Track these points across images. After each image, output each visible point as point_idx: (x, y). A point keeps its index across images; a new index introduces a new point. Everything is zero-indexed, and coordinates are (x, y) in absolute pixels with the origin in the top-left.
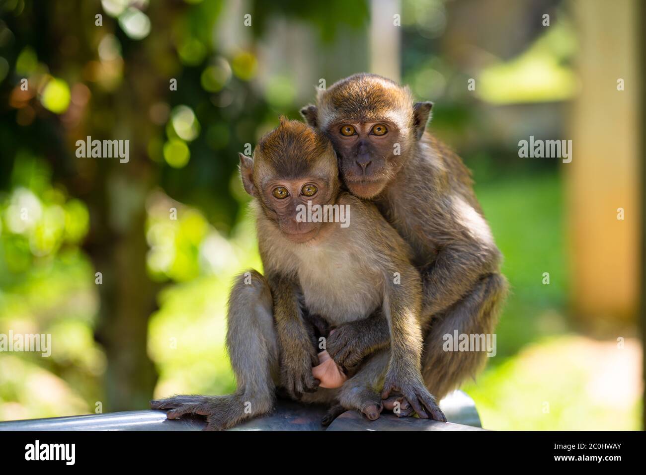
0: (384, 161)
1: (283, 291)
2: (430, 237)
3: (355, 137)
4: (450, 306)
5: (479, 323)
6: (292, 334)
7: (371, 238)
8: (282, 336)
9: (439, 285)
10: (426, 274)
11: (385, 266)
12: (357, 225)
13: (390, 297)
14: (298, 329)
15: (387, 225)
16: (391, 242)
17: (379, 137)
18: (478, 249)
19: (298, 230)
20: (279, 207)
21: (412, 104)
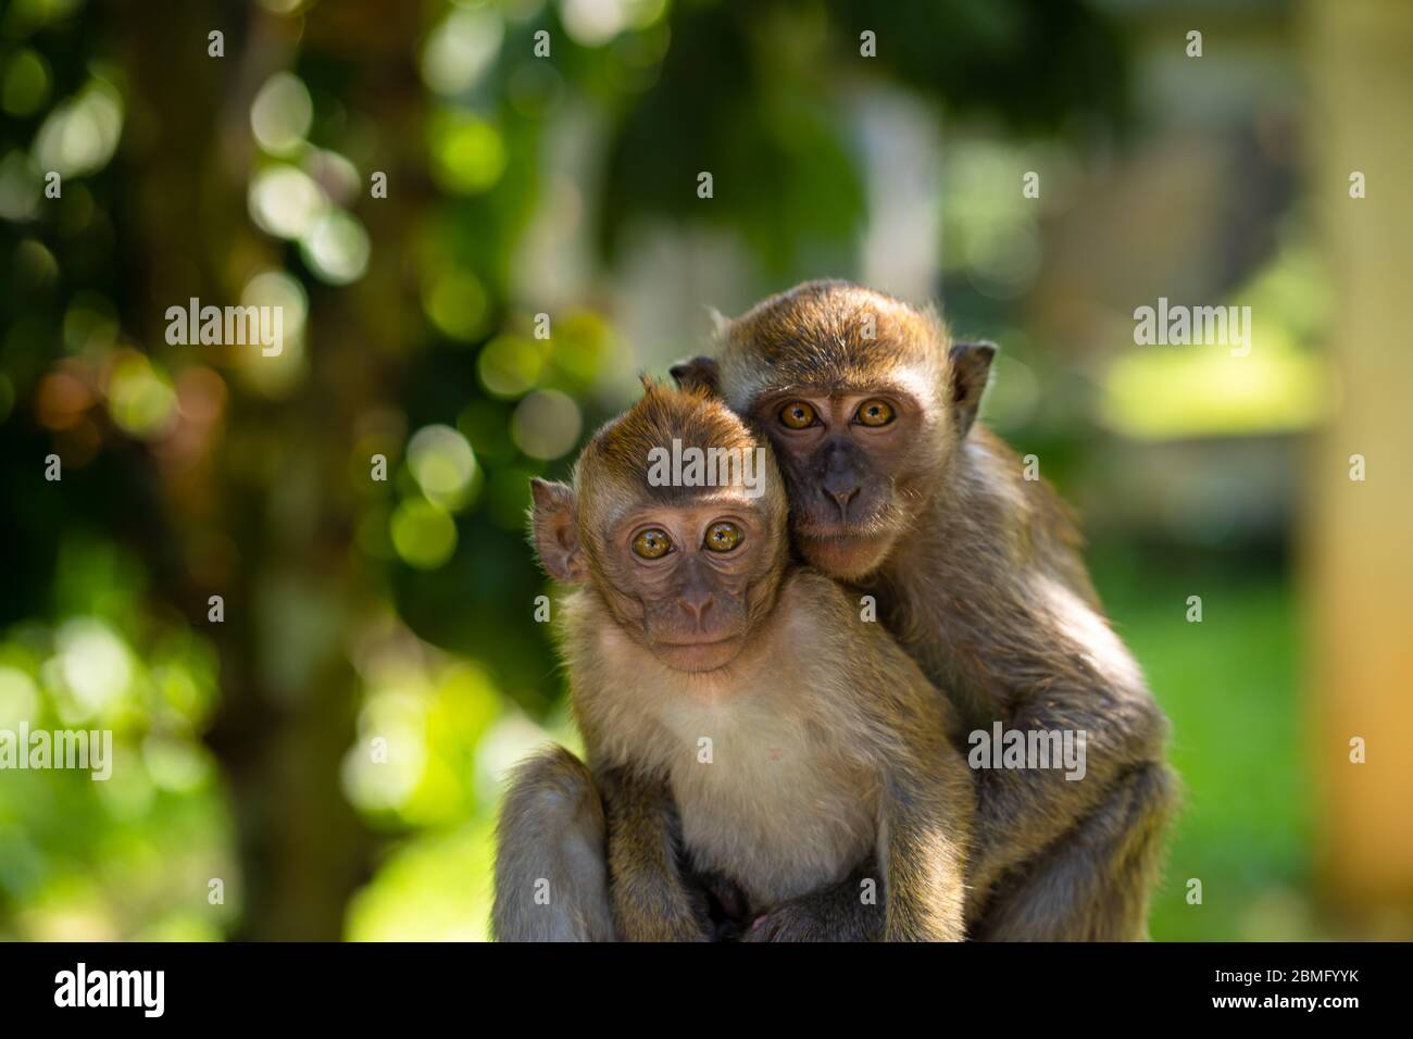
0: (889, 487)
1: (632, 802)
2: (995, 672)
3: (815, 432)
5: (1114, 883)
6: (648, 906)
7: (857, 682)
8: (624, 909)
9: (1025, 791)
11: (886, 753)
12: (824, 650)
13: (891, 823)
14: (663, 893)
15: (895, 651)
16: (905, 694)
17: (875, 430)
18: (1113, 702)
19: (699, 631)
20: (647, 581)
21: (950, 347)
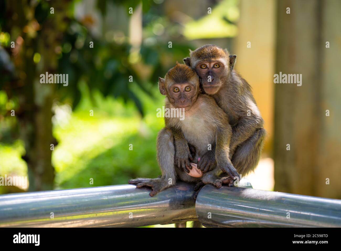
0: (219, 79)
2: (237, 113)
3: (206, 69)
4: (244, 141)
5: (256, 148)
7: (213, 114)
9: (240, 133)
10: (235, 128)
16: (221, 115)
17: (216, 69)
18: (255, 118)
19: (183, 105)
20: (175, 96)
21: (229, 56)
